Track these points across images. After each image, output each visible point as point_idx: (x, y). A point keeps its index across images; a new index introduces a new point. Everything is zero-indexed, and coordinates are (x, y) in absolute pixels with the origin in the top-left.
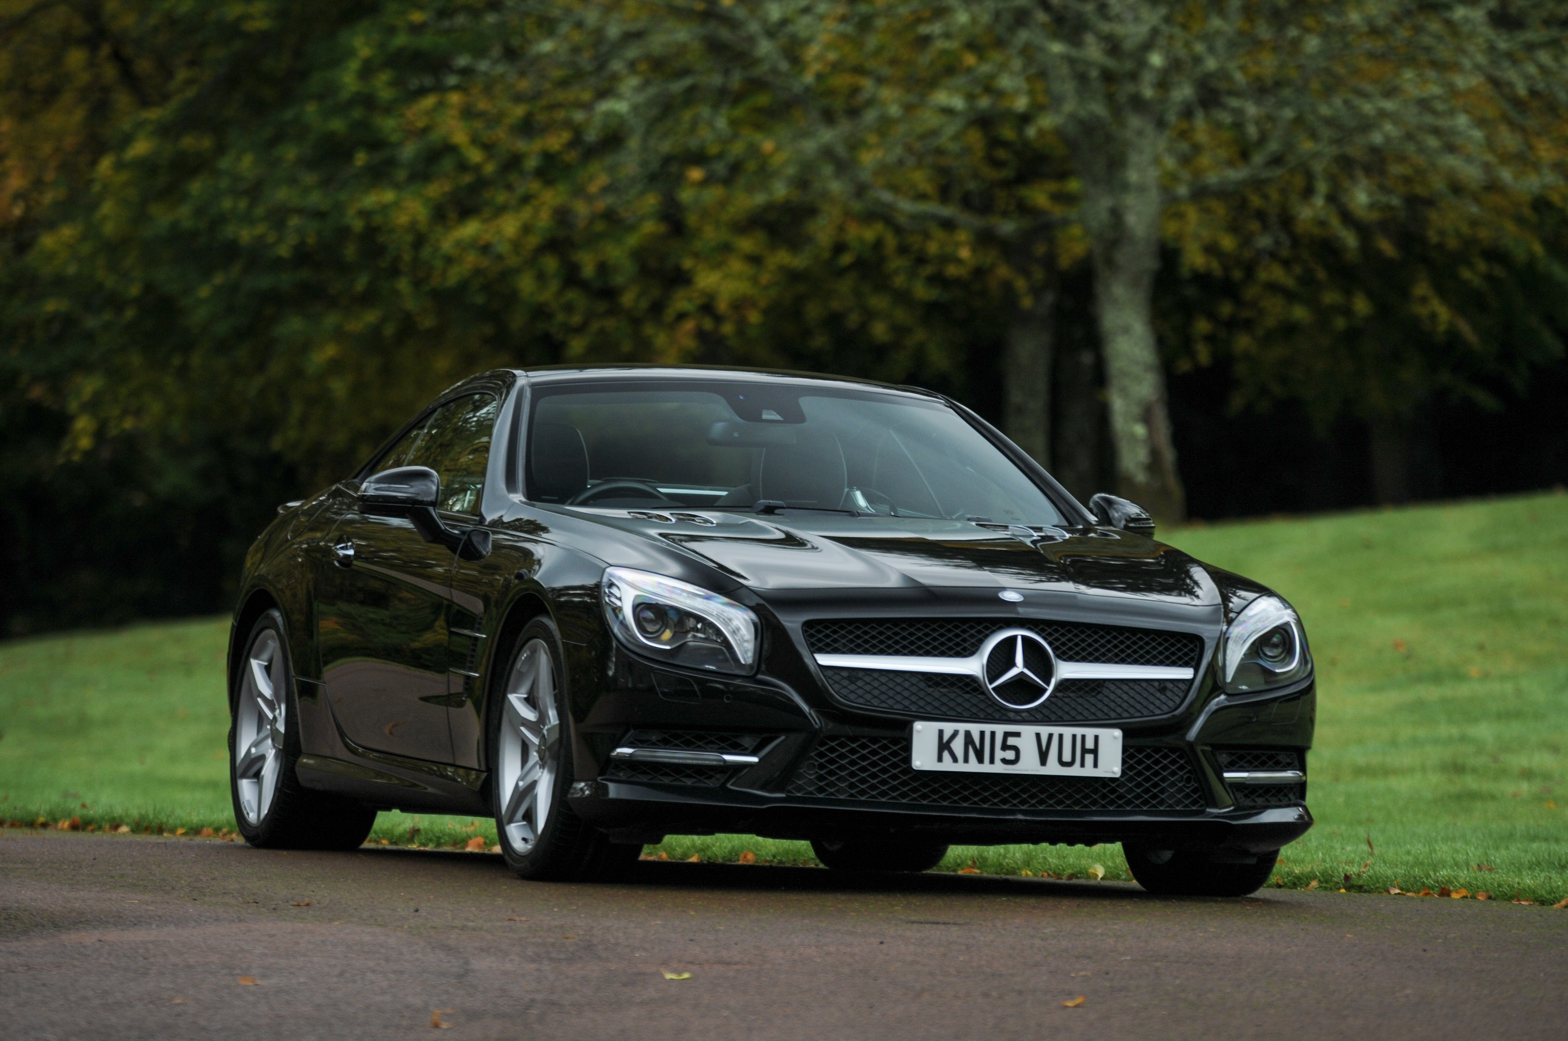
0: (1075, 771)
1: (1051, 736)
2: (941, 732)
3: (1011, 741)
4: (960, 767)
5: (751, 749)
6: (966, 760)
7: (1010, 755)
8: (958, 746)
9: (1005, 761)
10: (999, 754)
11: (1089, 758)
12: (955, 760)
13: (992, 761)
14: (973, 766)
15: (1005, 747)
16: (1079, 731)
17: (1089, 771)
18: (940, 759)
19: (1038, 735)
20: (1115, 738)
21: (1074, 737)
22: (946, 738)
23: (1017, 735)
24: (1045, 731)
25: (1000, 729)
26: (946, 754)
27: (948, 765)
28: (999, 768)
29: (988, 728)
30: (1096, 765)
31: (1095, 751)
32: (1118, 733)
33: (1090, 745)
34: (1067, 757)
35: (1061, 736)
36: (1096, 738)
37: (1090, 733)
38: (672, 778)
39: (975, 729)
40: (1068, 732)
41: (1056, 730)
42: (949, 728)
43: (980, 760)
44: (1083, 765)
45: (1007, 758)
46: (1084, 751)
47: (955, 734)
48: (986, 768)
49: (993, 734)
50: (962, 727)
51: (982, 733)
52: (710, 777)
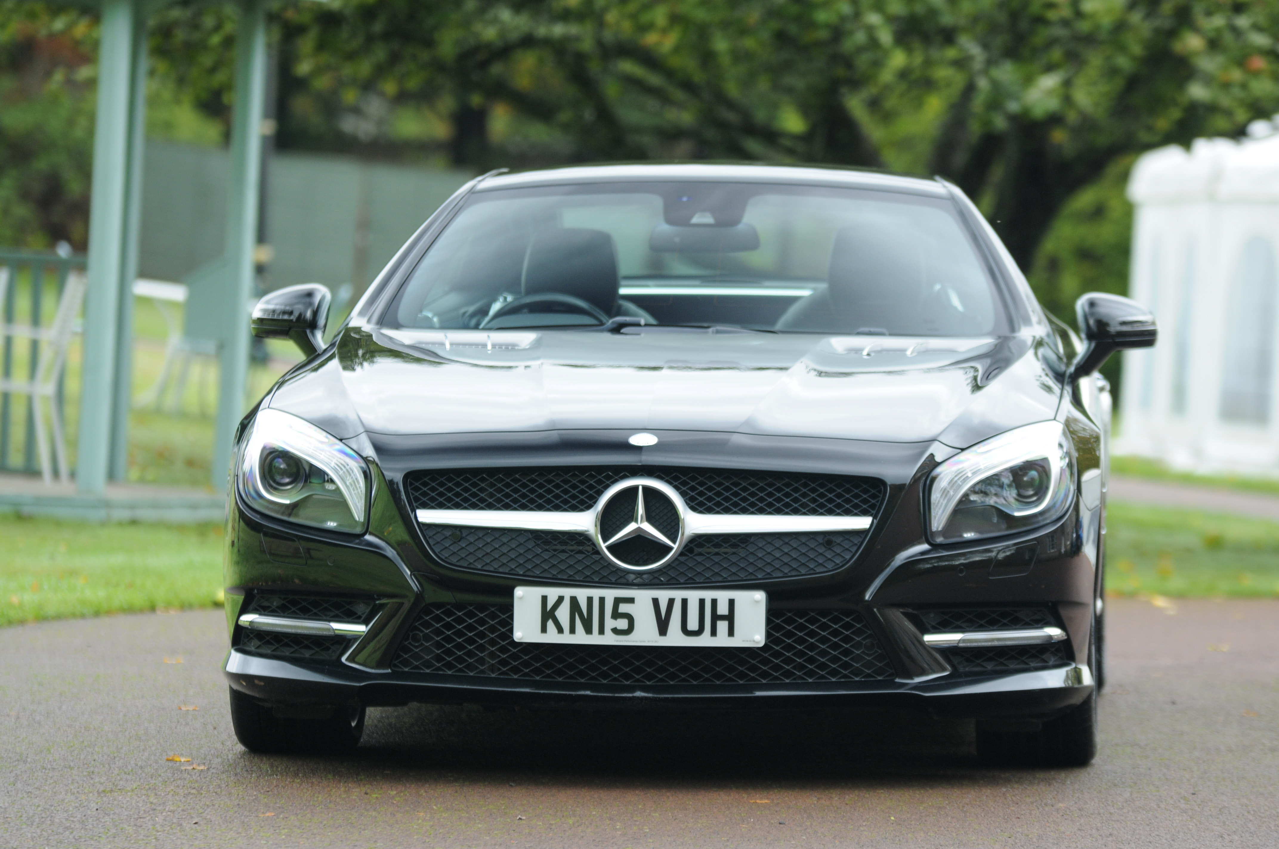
0: (705, 641)
1: (671, 602)
2: (544, 599)
3: (624, 608)
4: (566, 639)
5: (364, 617)
6: (572, 630)
7: (623, 624)
8: (563, 614)
9: (616, 631)
10: (610, 623)
11: (722, 626)
12: (560, 630)
13: (602, 631)
14: (580, 638)
15: (616, 615)
16: (708, 595)
17: (722, 640)
18: (544, 630)
19: (656, 602)
20: (757, 602)
21: (702, 602)
22: (550, 605)
23: (631, 600)
24: (664, 595)
25: (610, 594)
26: (550, 624)
27: (552, 637)
28: (609, 639)
29: (596, 593)
30: (731, 633)
31: (730, 618)
32: (760, 596)
33: (723, 609)
34: (693, 624)
35: (685, 602)
36: (732, 602)
37: (723, 597)
38: (292, 650)
39: (582, 594)
40: (693, 596)
41: (678, 595)
42: (553, 593)
43: (588, 630)
44: (714, 633)
45: (619, 628)
46: (716, 618)
47: (561, 599)
48: (595, 639)
49: (602, 600)
50: (568, 592)
51: (590, 600)
52: (328, 649)
